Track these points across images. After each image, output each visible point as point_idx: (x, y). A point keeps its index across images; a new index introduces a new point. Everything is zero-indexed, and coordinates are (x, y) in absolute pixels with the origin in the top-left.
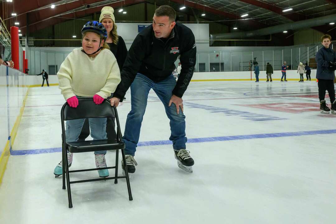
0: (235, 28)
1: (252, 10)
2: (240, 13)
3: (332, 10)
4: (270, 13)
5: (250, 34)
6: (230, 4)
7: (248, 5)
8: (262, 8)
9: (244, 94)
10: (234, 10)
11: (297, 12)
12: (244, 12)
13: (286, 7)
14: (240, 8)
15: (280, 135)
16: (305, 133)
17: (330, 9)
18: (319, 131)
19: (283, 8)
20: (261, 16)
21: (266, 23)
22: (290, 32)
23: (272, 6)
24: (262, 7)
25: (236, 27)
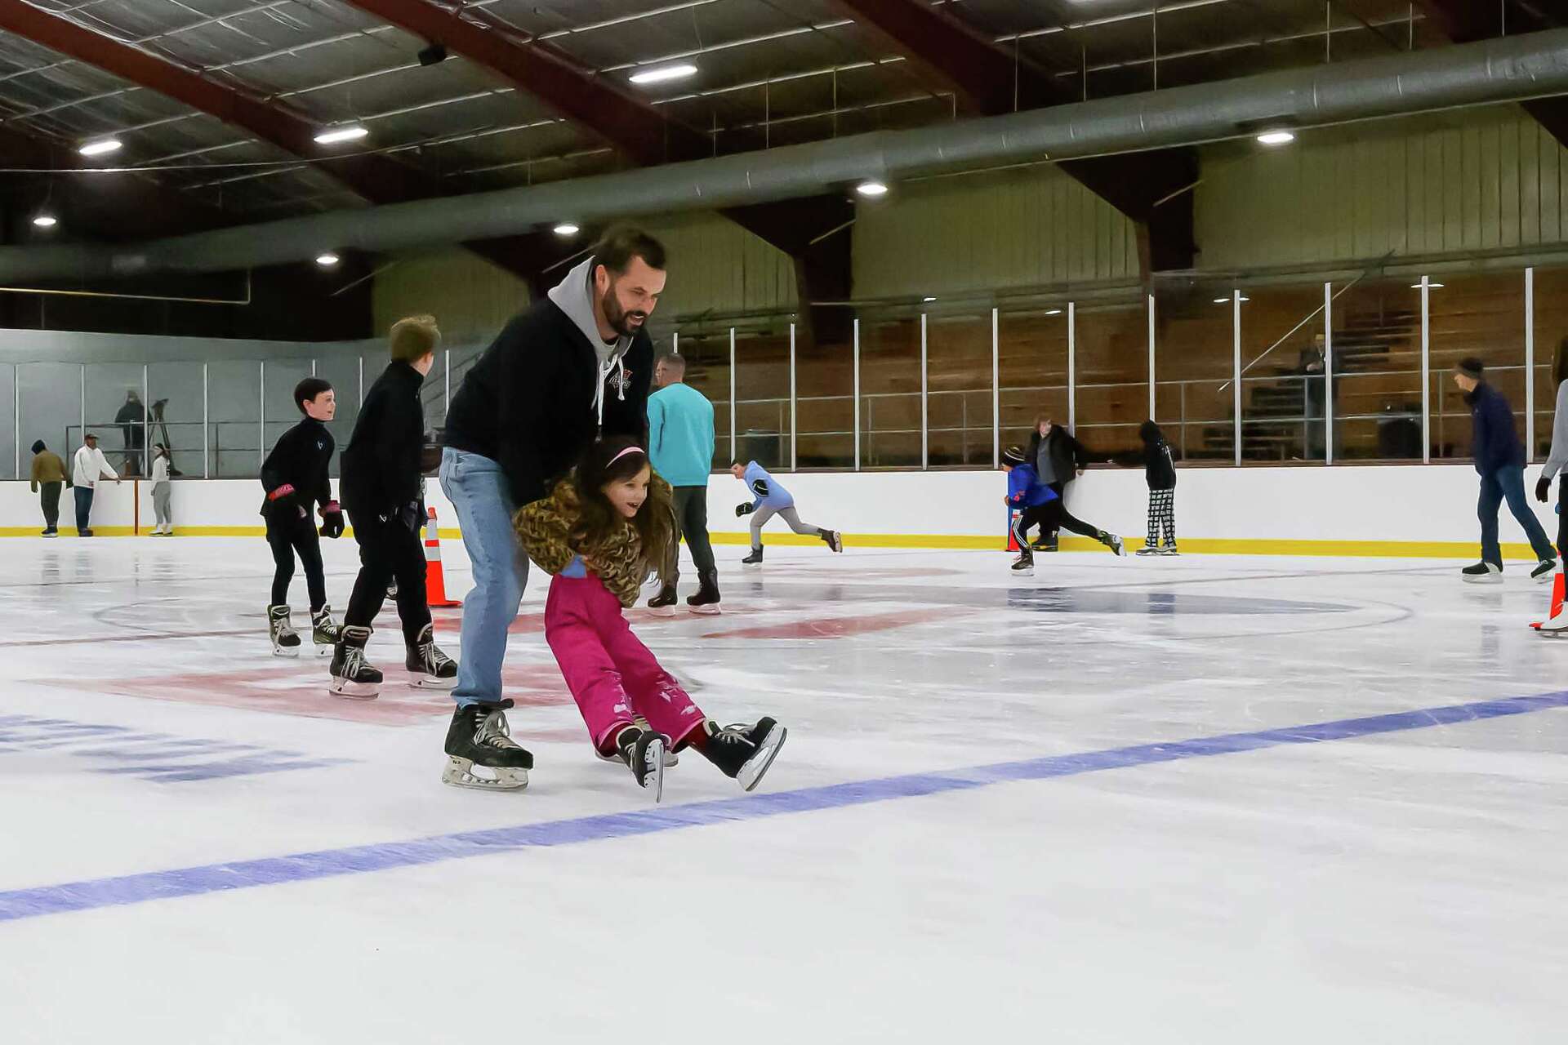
0: (45, 222)
1: (140, 121)
2: (74, 131)
3: (569, 156)
4: (244, 144)
5: (134, 262)
6: (17, 69)
7: (124, 86)
8: (199, 114)
9: (97, 615)
10: (37, 111)
11: (390, 150)
12: (95, 128)
13: (333, 115)
14: (74, 104)
15: (316, 864)
16: (459, 844)
17: (560, 150)
18: (533, 829)
19: (318, 123)
20: (194, 159)
21: (219, 204)
22: (357, 261)
23: (259, 106)
24: (202, 108)
25: (46, 214)
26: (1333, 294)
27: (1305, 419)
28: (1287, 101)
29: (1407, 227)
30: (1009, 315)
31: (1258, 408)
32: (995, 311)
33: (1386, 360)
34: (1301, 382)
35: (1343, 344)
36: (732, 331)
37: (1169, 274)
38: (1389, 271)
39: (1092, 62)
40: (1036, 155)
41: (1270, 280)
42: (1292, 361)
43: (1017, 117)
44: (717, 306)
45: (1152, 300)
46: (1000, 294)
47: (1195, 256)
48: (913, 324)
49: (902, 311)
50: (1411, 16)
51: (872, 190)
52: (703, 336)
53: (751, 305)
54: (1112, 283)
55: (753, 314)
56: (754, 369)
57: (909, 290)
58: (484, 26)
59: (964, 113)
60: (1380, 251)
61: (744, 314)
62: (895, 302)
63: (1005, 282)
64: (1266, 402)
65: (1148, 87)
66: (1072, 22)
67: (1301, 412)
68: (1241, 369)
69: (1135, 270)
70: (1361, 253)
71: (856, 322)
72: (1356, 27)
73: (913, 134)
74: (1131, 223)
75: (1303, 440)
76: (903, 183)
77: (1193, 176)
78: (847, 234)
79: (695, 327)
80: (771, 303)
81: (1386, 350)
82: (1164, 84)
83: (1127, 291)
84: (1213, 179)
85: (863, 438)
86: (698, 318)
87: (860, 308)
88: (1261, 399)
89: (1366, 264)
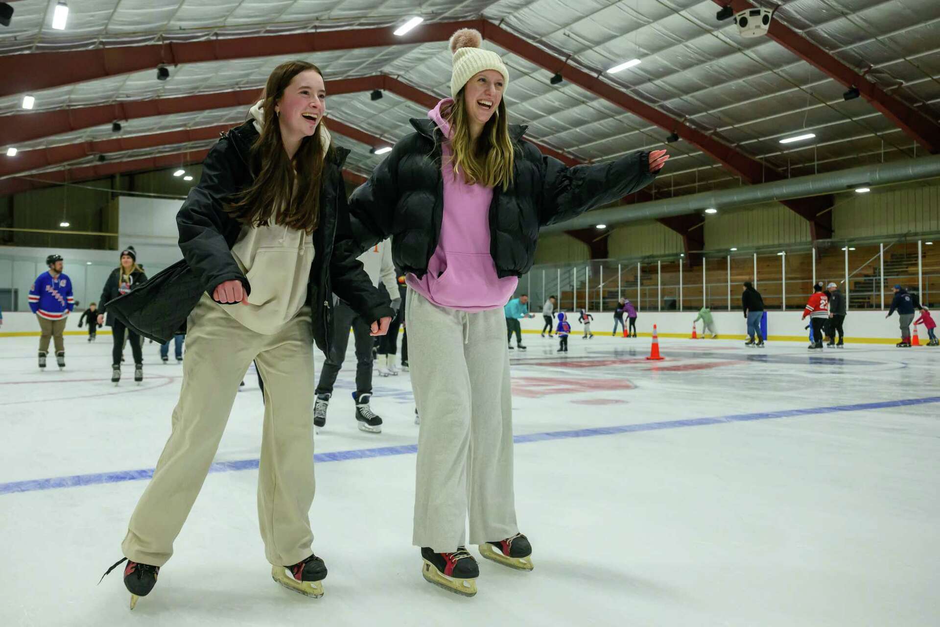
26: (884, 248)
27: (874, 293)
28: (866, 177)
29: (915, 221)
30: (761, 256)
31: (857, 289)
32: (755, 255)
33: (906, 271)
34: (872, 280)
35: (887, 265)
36: (659, 262)
37: (821, 241)
38: (908, 238)
39: (792, 164)
40: (771, 198)
41: (862, 242)
42: (870, 272)
43: (764, 185)
44: (655, 253)
45: (814, 250)
46: (758, 248)
47: (833, 234)
48: (725, 258)
49: (722, 254)
50: (915, 145)
51: (711, 211)
52: (650, 263)
53: (667, 252)
54: (801, 244)
55: (669, 255)
56: (668, 275)
57: (724, 247)
58: (572, 157)
59: (745, 183)
60: (905, 231)
61: (665, 256)
62: (719, 251)
63: (761, 243)
64: (859, 287)
65: (814, 173)
66: (784, 150)
67: (872, 291)
68: (849, 275)
69: (809, 239)
70: (898, 232)
71: (704, 259)
72: (894, 149)
73: (726, 191)
74: (808, 222)
75: (874, 301)
76: (722, 209)
77: (832, 205)
78: (702, 228)
79: (646, 260)
80: (675, 252)
81: (907, 268)
82: (819, 172)
83: (805, 246)
84: (839, 206)
85: (707, 300)
86: (648, 257)
87: (706, 253)
88: (857, 286)
89: (901, 236)
